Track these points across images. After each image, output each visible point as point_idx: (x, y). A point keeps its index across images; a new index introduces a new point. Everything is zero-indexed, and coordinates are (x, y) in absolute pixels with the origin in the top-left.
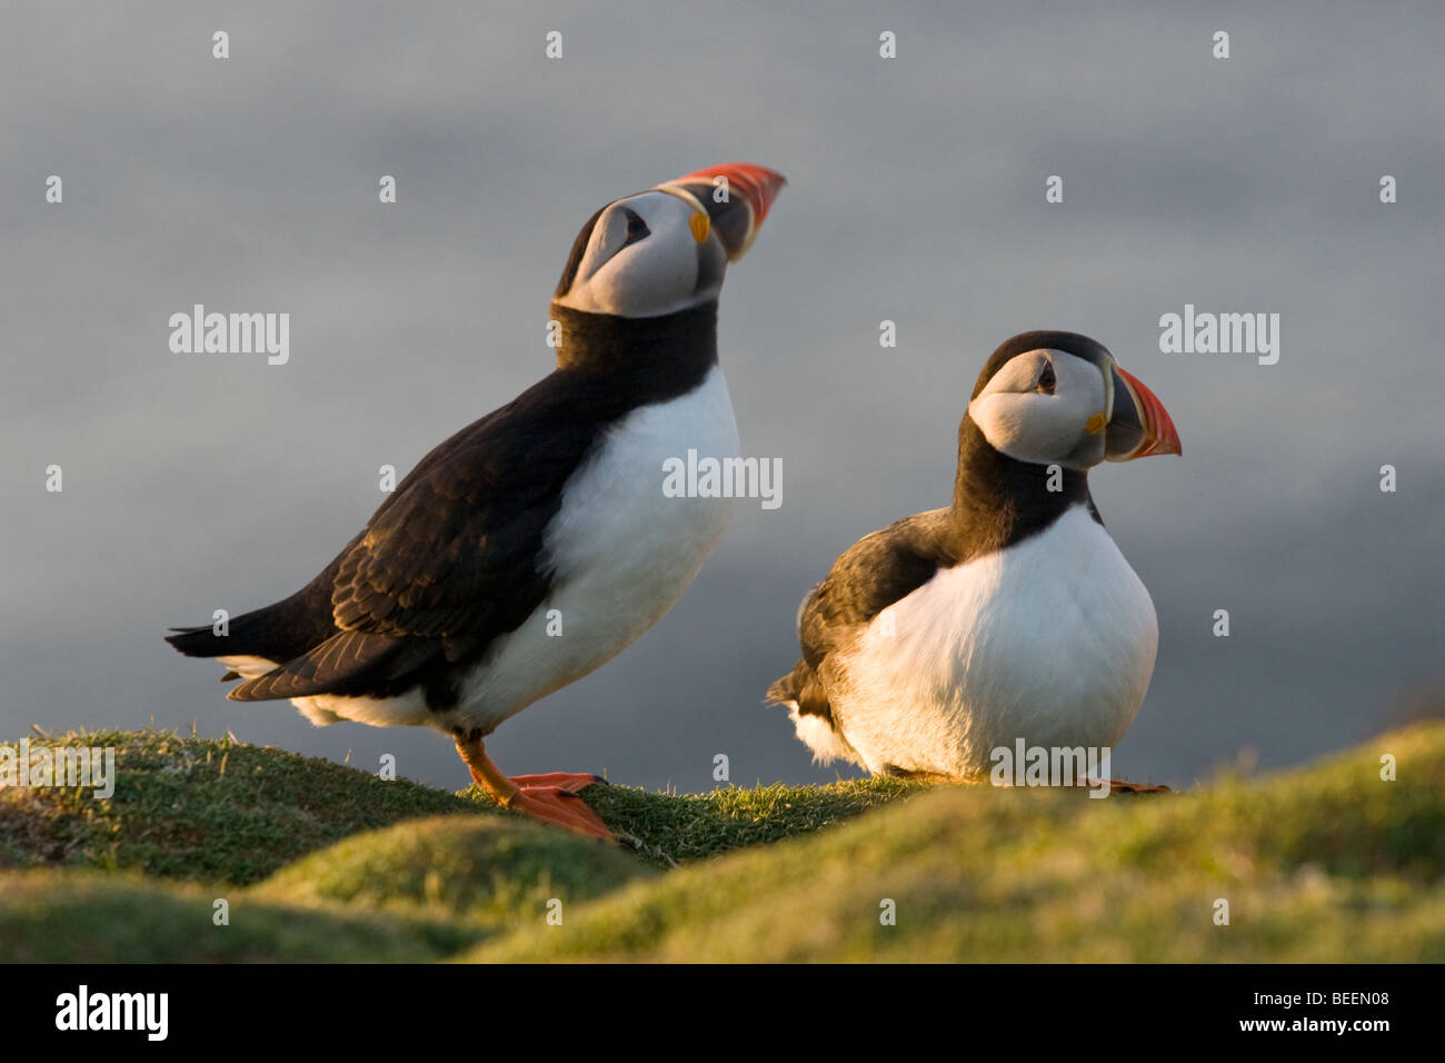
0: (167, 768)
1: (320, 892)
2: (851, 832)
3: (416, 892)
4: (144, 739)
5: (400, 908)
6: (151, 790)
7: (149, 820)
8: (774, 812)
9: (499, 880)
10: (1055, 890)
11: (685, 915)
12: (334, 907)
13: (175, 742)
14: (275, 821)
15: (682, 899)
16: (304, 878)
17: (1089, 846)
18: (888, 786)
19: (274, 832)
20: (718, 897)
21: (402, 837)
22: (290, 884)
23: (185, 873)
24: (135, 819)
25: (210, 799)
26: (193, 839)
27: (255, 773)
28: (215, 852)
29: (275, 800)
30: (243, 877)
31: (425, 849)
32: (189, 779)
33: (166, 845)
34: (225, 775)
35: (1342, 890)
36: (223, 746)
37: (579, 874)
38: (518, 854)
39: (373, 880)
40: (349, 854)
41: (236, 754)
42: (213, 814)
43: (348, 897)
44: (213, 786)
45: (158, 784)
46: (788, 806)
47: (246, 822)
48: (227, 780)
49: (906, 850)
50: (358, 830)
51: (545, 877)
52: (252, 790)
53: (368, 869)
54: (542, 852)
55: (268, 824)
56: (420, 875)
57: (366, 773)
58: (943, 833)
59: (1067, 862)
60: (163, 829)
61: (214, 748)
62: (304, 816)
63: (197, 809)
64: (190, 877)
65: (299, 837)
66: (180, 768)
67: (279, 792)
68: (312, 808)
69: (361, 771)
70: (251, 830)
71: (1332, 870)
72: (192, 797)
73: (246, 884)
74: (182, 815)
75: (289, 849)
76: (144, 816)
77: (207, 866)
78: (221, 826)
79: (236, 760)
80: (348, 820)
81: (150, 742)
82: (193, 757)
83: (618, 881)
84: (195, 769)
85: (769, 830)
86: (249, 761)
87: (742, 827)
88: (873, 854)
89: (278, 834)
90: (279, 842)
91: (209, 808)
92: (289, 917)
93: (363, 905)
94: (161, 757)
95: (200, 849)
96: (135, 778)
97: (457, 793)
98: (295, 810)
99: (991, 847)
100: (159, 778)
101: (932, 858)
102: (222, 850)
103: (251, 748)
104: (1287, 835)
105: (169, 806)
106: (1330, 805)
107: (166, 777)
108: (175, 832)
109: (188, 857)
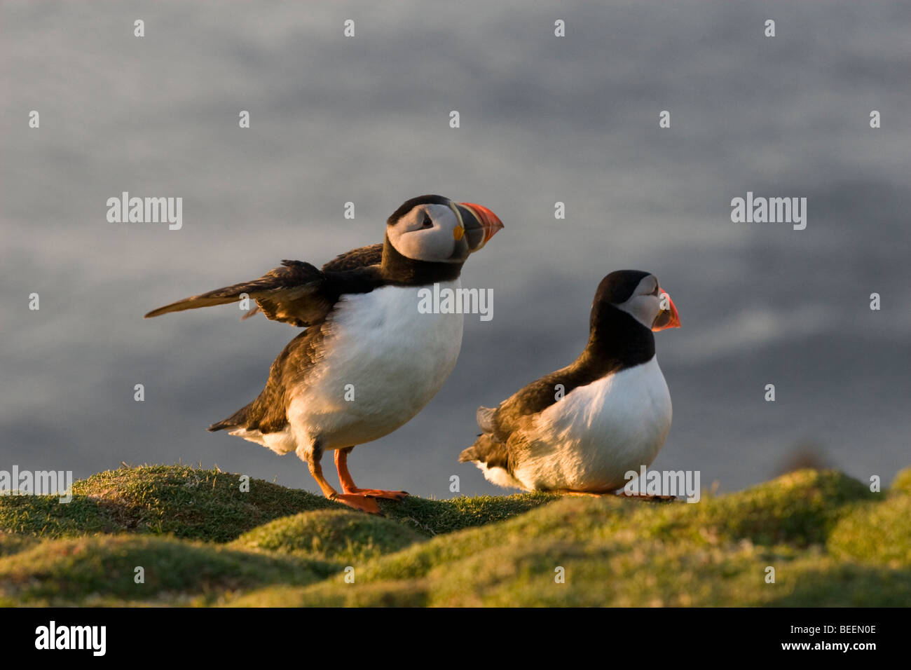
0: (187, 484)
1: (260, 546)
2: (521, 519)
3: (308, 547)
4: (176, 469)
5: (299, 554)
6: (179, 494)
7: (178, 509)
8: (483, 509)
9: (349, 542)
10: (621, 549)
11: (440, 562)
12: (268, 553)
13: (191, 471)
14: (239, 510)
15: (438, 552)
16: (253, 540)
17: (636, 527)
18: (540, 496)
19: (239, 515)
20: (456, 552)
21: (301, 519)
22: (246, 542)
23: (195, 536)
24: (171, 508)
25: (207, 499)
26: (200, 519)
27: (230, 487)
28: (210, 525)
29: (239, 500)
30: (223, 538)
31: (312, 525)
32: (198, 490)
33: (186, 521)
34: (215, 487)
35: (761, 550)
36: (214, 473)
37: (387, 538)
38: (358, 528)
39: (287, 539)
40: (274, 527)
41: (220, 477)
42: (209, 507)
43: (275, 548)
44: (209, 492)
45: (182, 492)
46: (491, 505)
47: (225, 511)
48: (216, 490)
49: (548, 529)
50: (280, 515)
51: (370, 539)
52: (228, 495)
53: (284, 535)
54: (370, 527)
55: (236, 512)
56: (310, 538)
57: (283, 487)
58: (565, 520)
59: (628, 536)
60: (185, 514)
61: (210, 474)
62: (254, 508)
63: (201, 504)
64: (197, 537)
65: (250, 519)
66: (193, 484)
67: (241, 496)
68: (258, 504)
70: (228, 514)
71: (755, 542)
72: (198, 498)
73: (225, 541)
74: (194, 507)
75: (246, 524)
76: (176, 507)
77: (206, 532)
78: (213, 512)
79: (220, 480)
80: (275, 510)
81: (179, 471)
82: (200, 478)
83: (407, 543)
84: (201, 485)
85: (481, 517)
86: (227, 480)
87: (468, 516)
88: (532, 530)
89: (241, 517)
90: (241, 520)
91: (207, 504)
92: (245, 557)
93: (282, 551)
94: (184, 479)
95: (203, 523)
96: (171, 488)
98: (249, 505)
99: (590, 528)
100: (183, 489)
101: (560, 531)
102: (213, 524)
103: (228, 474)
104: (733, 523)
105: (188, 502)
106: (756, 509)
107: (187, 488)
108: (191, 515)
109: (197, 527)
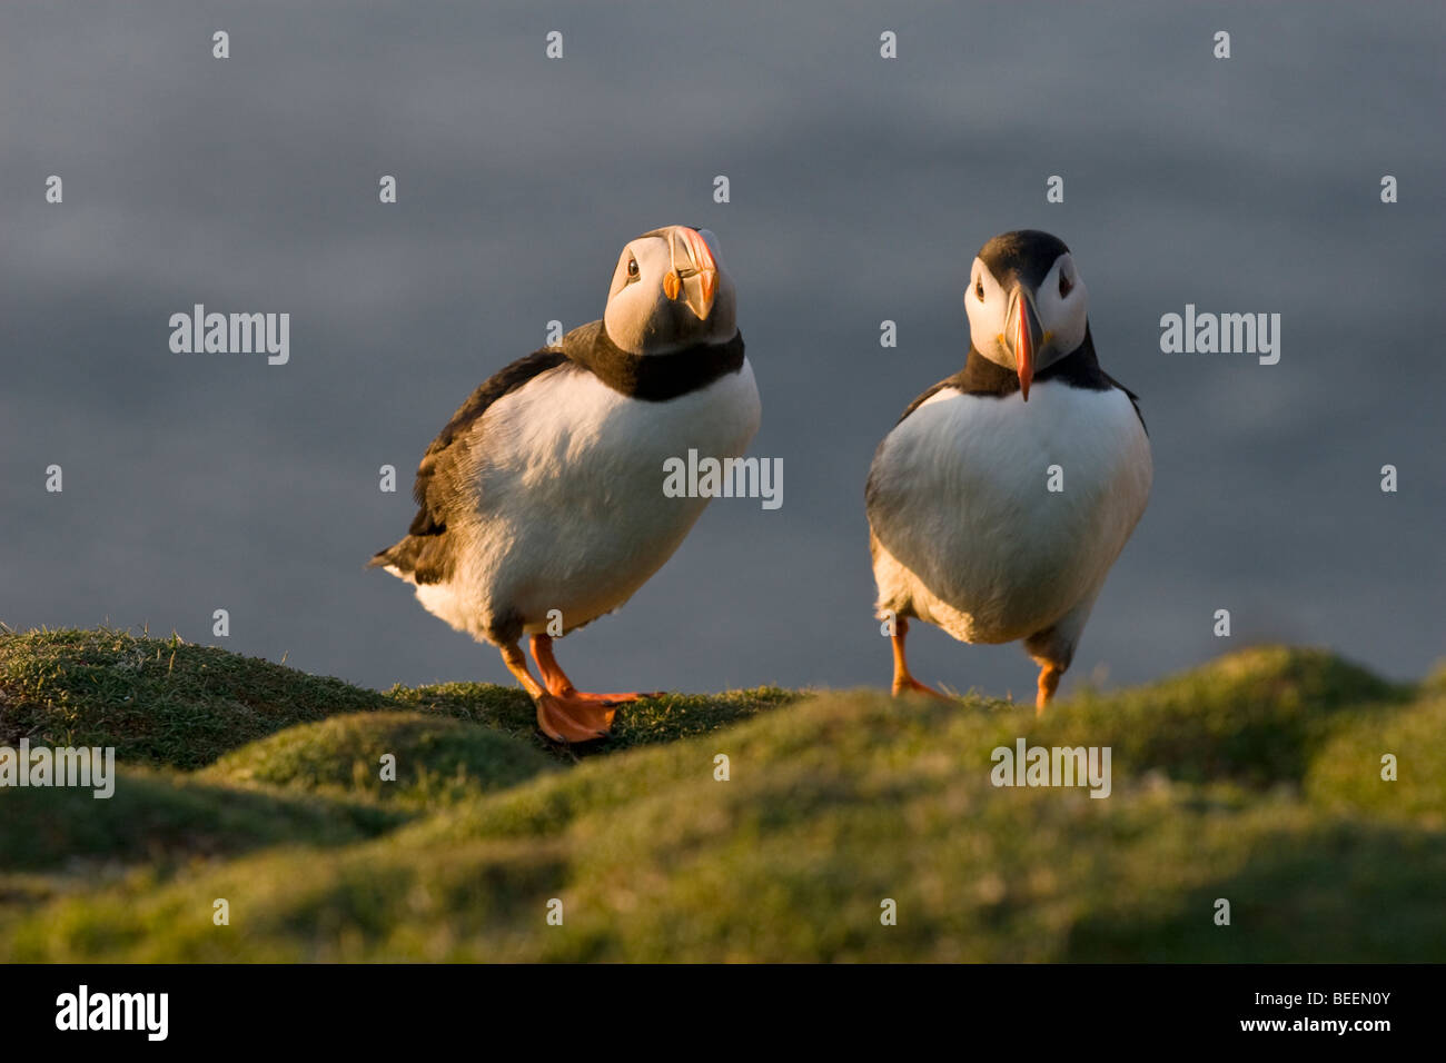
0: (120, 664)
1: (257, 777)
2: (741, 732)
3: (345, 780)
4: (100, 637)
5: (330, 792)
6: (106, 683)
7: (103, 710)
8: (671, 716)
9: (421, 771)
10: (925, 787)
11: (589, 805)
12: (271, 790)
13: (129, 641)
14: (218, 713)
15: (587, 789)
16: (243, 765)
17: (955, 748)
18: (774, 696)
19: (216, 724)
20: (620, 789)
21: (334, 727)
22: (232, 769)
23: (135, 759)
24: (91, 709)
25: (158, 692)
26: (143, 729)
27: (201, 669)
28: (163, 741)
29: (218, 694)
30: (188, 763)
31: (354, 739)
32: (141, 674)
33: (118, 733)
34: (173, 671)
35: (1185, 792)
36: (172, 645)
37: (493, 765)
38: (438, 746)
39: (306, 766)
40: (284, 744)
41: (182, 652)
42: (162, 707)
43: (284, 782)
44: (162, 680)
45: (112, 678)
46: (683, 711)
47: (192, 714)
48: (175, 676)
49: (791, 749)
50: (292, 723)
51: (461, 768)
52: (198, 685)
53: (302, 758)
54: (460, 745)
55: (211, 716)
56: (350, 765)
57: (300, 672)
58: (824, 734)
59: (938, 763)
60: (115, 719)
61: (163, 646)
62: (245, 710)
63: (147, 701)
64: (139, 762)
65: (239, 729)
66: (133, 664)
67: (222, 689)
68: (252, 703)
69: (296, 671)
70: (196, 721)
71: (1174, 776)
72: (142, 690)
73: (191, 770)
74: (133, 707)
75: (230, 739)
76: (99, 706)
77: (155, 753)
78: (168, 717)
79: (183, 658)
80: (284, 714)
81: (105, 640)
82: (144, 654)
83: (530, 773)
84: (146, 665)
85: (665, 732)
86: (195, 659)
87: (641, 730)
88: (761, 752)
89: (220, 726)
90: (220, 732)
91: (158, 701)
92: (228, 797)
93: (297, 789)
94: (115, 654)
95: (149, 737)
96: (91, 672)
97: (383, 693)
98: (236, 705)
99: (869, 748)
100: (113, 673)
101: (813, 755)
102: (169, 739)
103: (197, 648)
104: (1135, 742)
105: (122, 698)
106: (1175, 716)
107: (119, 672)
108: (127, 722)
109: (138, 745)
